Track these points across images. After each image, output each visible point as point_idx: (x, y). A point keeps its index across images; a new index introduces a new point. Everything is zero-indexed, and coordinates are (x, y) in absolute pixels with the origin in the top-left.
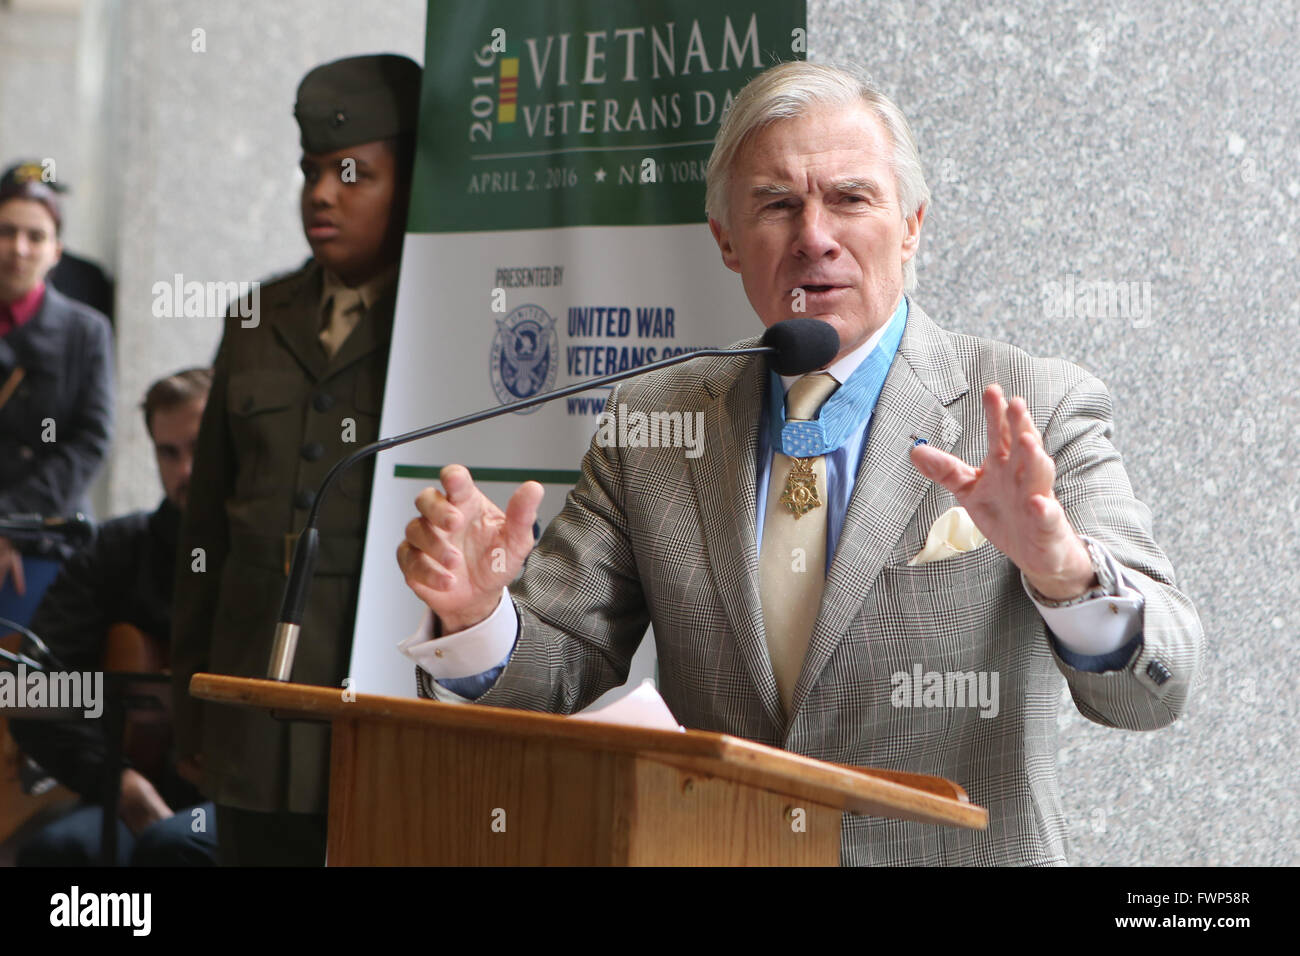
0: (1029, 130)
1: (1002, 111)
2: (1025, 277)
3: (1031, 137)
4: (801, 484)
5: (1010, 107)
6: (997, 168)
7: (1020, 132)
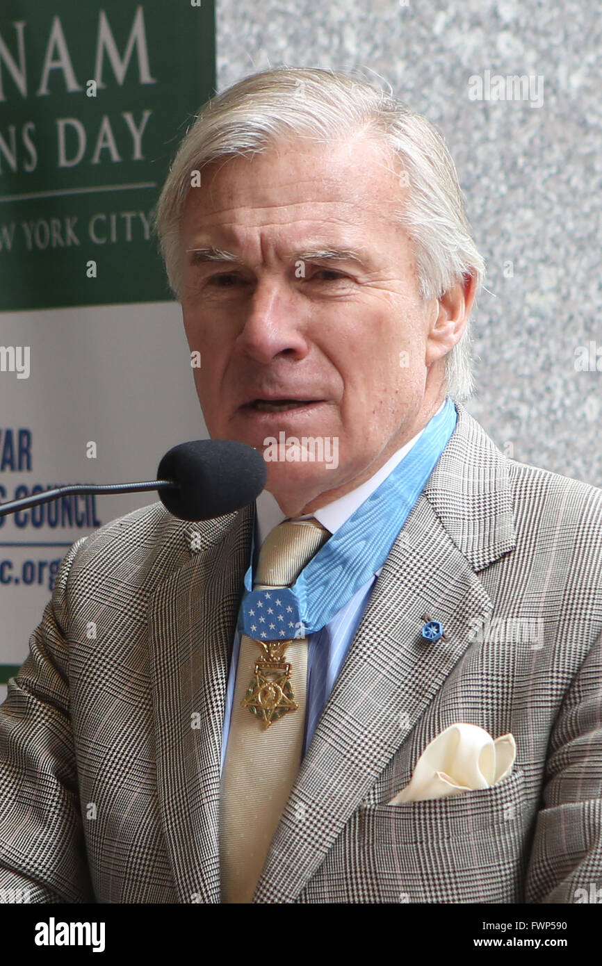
0: (535, 168)
1: (495, 141)
2: (531, 378)
3: (538, 179)
4: (270, 679)
5: (507, 135)
6: (491, 221)
7: (522, 172)
